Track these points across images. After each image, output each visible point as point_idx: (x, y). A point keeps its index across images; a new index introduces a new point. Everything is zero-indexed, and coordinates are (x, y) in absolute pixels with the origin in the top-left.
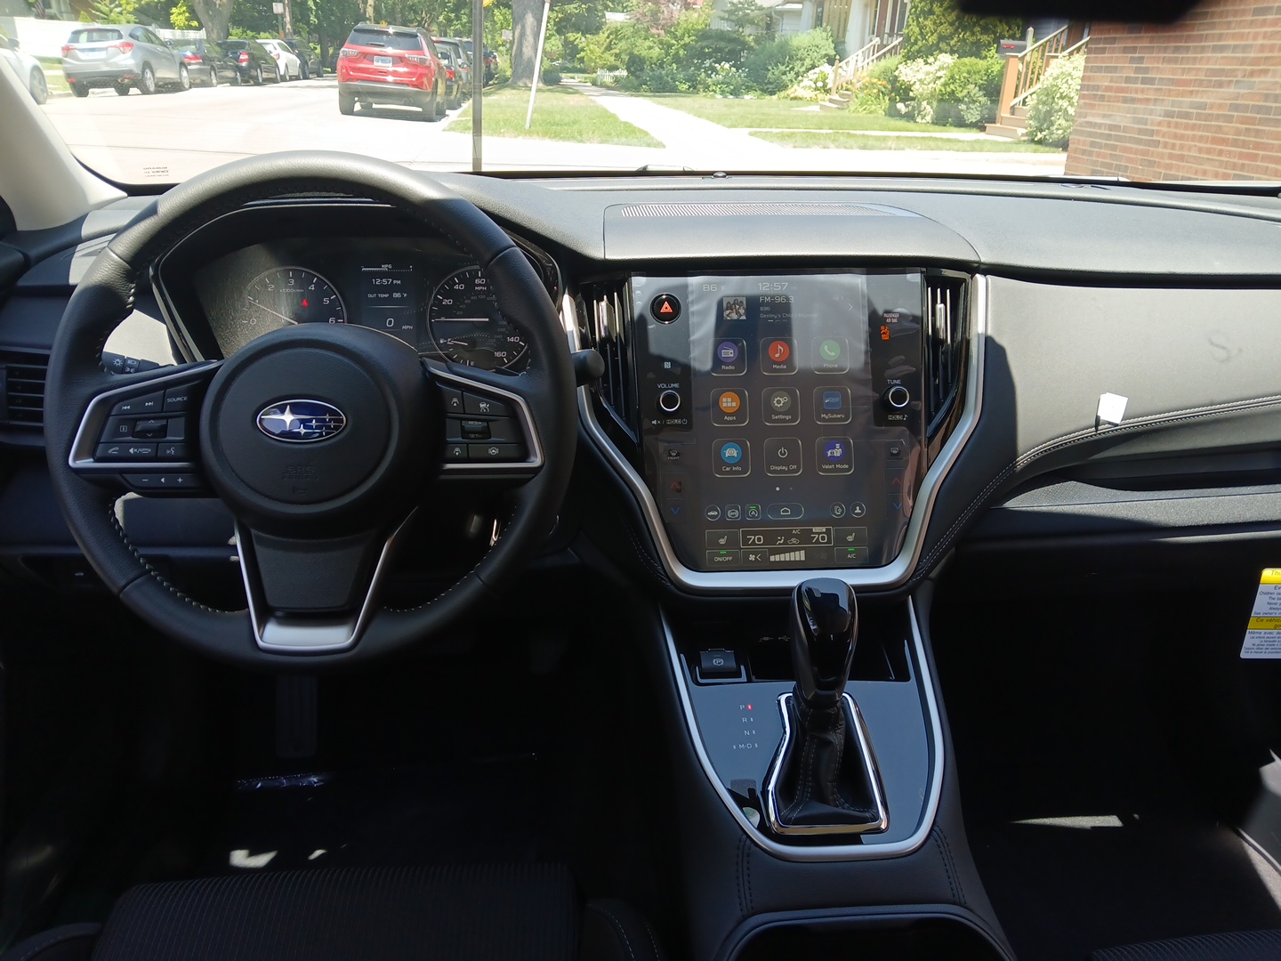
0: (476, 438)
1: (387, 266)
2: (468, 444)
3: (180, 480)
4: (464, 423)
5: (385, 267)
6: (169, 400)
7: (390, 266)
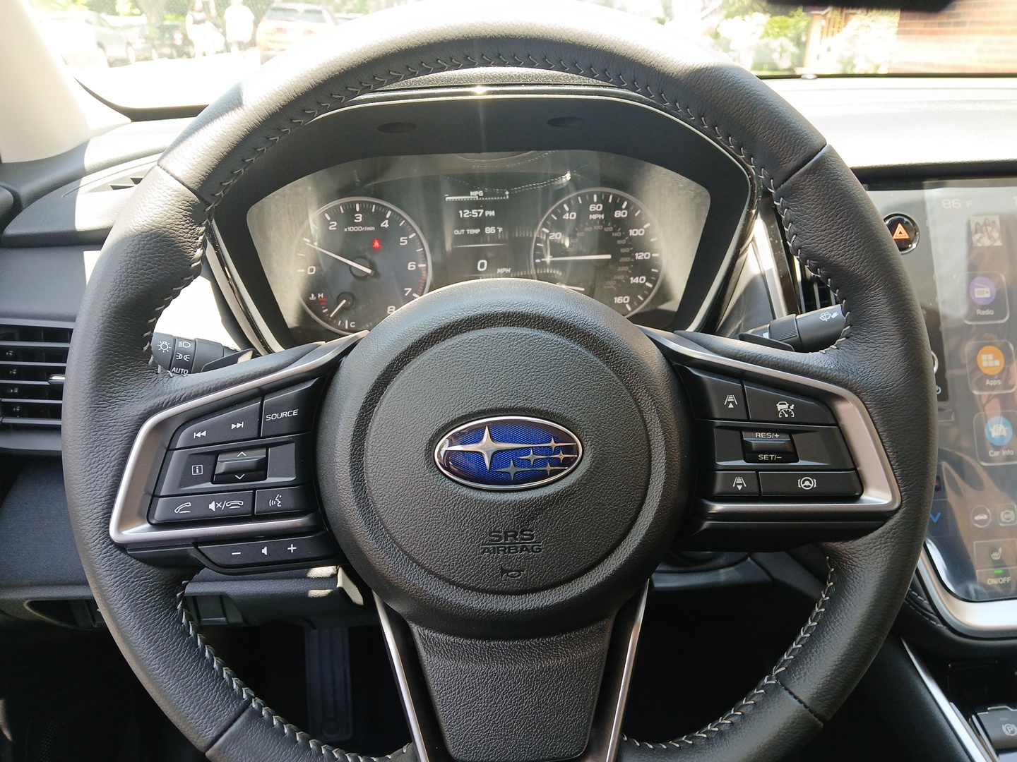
0: (769, 461)
1: (476, 193)
2: (757, 471)
3: (292, 548)
4: (747, 437)
5: (475, 195)
6: (269, 418)
7: (481, 193)
